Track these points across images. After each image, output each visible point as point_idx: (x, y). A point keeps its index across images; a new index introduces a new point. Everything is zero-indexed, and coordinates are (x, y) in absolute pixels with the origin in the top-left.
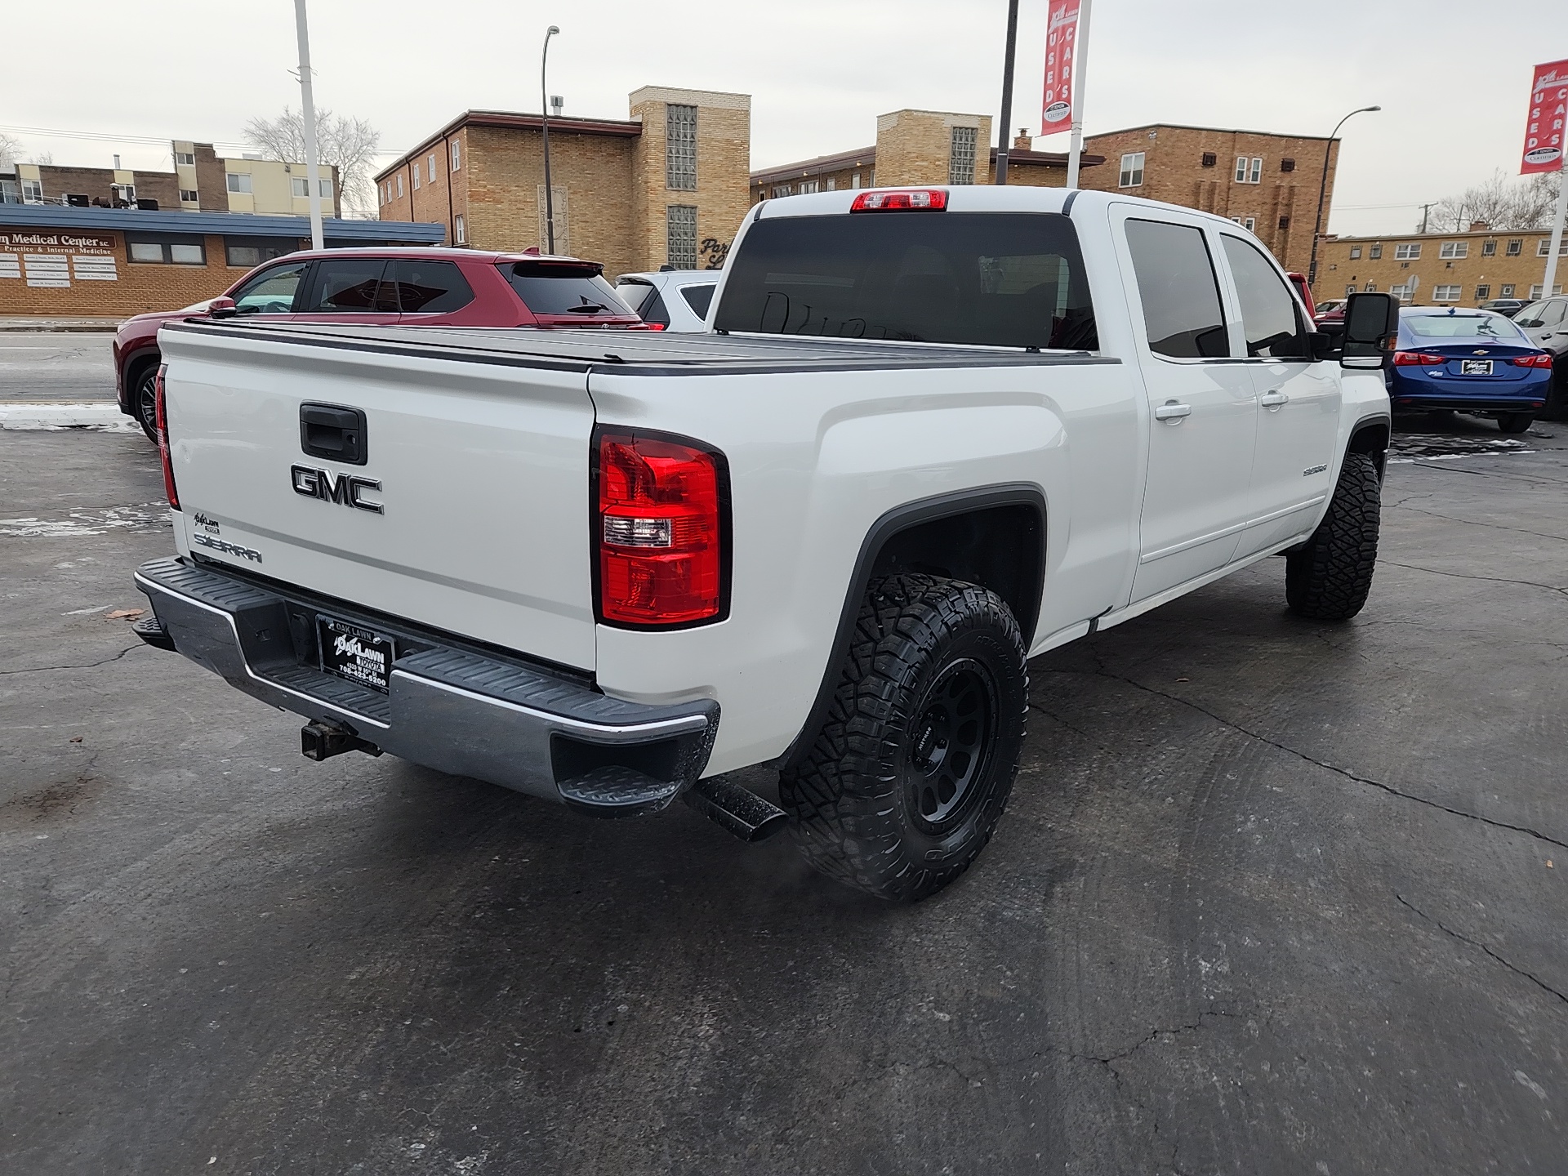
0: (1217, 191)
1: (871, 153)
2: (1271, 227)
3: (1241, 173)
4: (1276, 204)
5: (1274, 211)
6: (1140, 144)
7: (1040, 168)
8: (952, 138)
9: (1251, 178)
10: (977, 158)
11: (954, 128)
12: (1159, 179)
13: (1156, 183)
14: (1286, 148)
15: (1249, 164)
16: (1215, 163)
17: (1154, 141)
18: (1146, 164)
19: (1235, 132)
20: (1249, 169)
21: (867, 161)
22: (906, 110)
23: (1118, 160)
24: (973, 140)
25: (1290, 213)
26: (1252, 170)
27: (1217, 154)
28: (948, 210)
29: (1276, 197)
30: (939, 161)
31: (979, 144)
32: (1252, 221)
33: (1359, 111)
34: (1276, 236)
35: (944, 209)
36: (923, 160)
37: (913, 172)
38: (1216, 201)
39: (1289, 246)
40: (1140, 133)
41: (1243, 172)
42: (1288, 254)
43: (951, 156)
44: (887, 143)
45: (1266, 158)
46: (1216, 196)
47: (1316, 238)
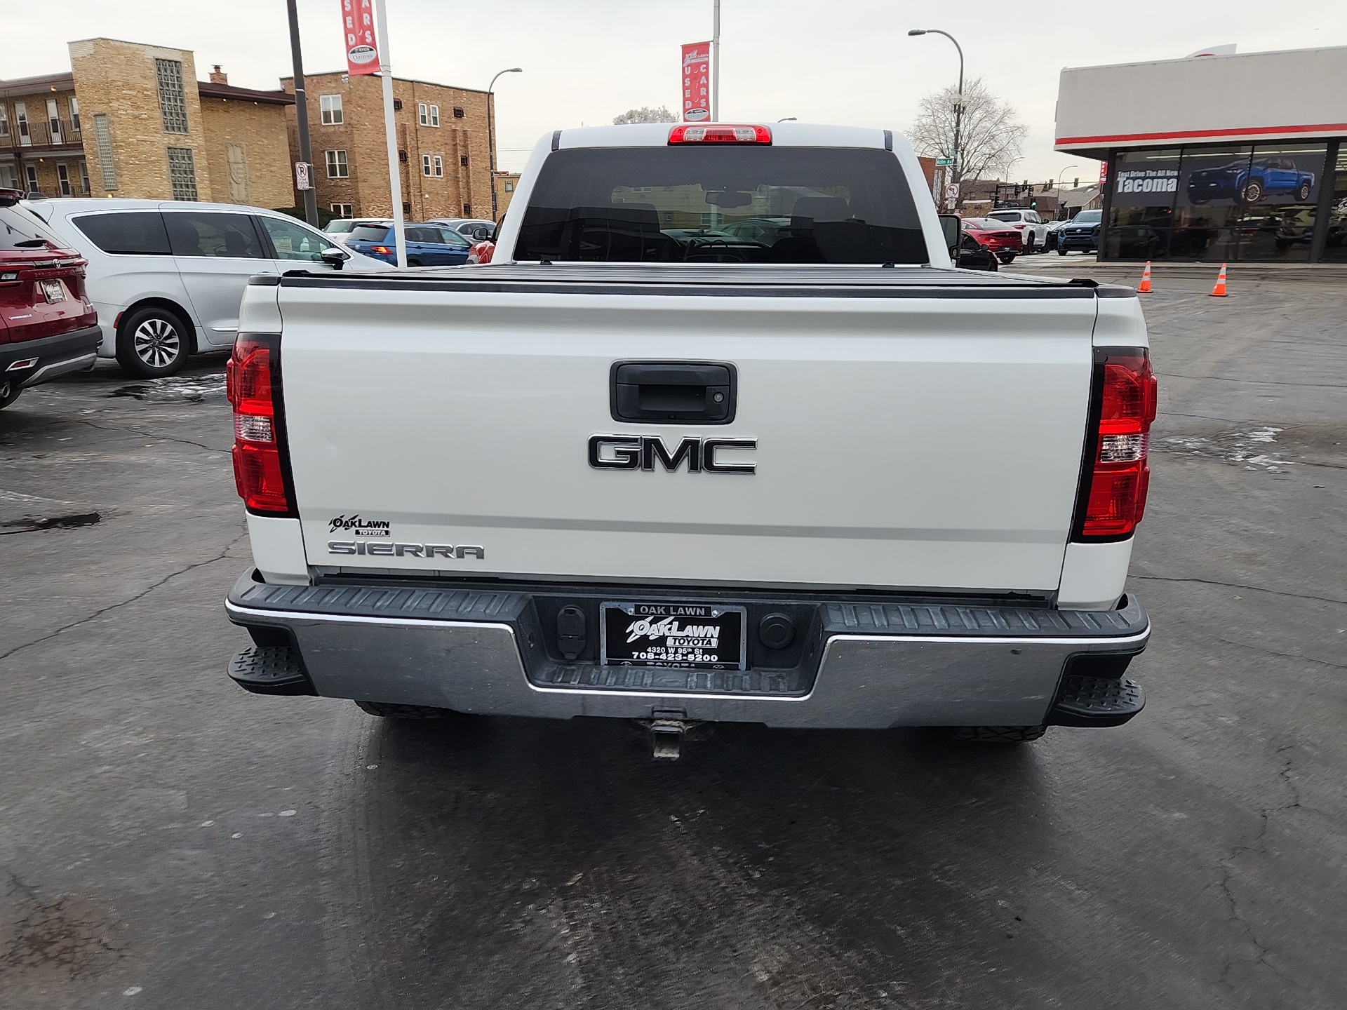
0: (408, 132)
1: (68, 78)
2: (455, 164)
3: (424, 117)
4: (455, 145)
5: (456, 151)
6: (334, 87)
7: (247, 103)
8: (157, 69)
9: (432, 122)
10: (186, 90)
11: (157, 59)
12: (358, 119)
13: (356, 122)
14: (455, 98)
15: (429, 110)
16: (401, 108)
17: (348, 85)
18: (343, 105)
19: (412, 82)
20: (429, 114)
21: (66, 86)
22: (102, 39)
23: (317, 100)
24: (178, 72)
25: (467, 152)
26: (432, 115)
27: (401, 99)
28: (773, 145)
29: (454, 138)
30: (148, 91)
31: (185, 77)
32: (439, 159)
33: (505, 71)
34: (460, 172)
35: (770, 143)
36: (130, 90)
37: (121, 100)
38: (408, 141)
39: (471, 180)
40: (332, 77)
41: (425, 116)
42: (472, 187)
43: (159, 87)
44: (84, 70)
45: (440, 106)
46: (408, 136)
47: (492, 174)
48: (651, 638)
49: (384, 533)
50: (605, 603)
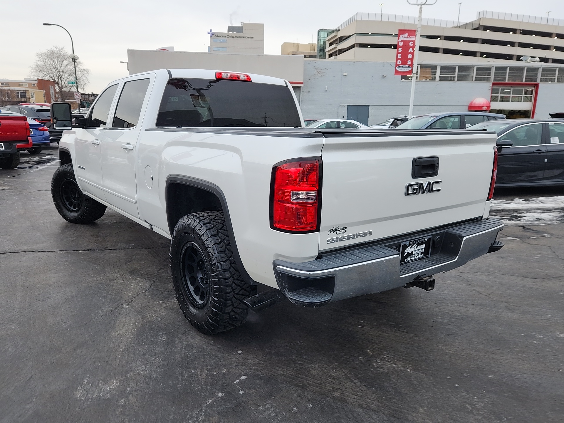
35: (251, 81)
48: (410, 253)
49: (345, 232)
50: (402, 243)
